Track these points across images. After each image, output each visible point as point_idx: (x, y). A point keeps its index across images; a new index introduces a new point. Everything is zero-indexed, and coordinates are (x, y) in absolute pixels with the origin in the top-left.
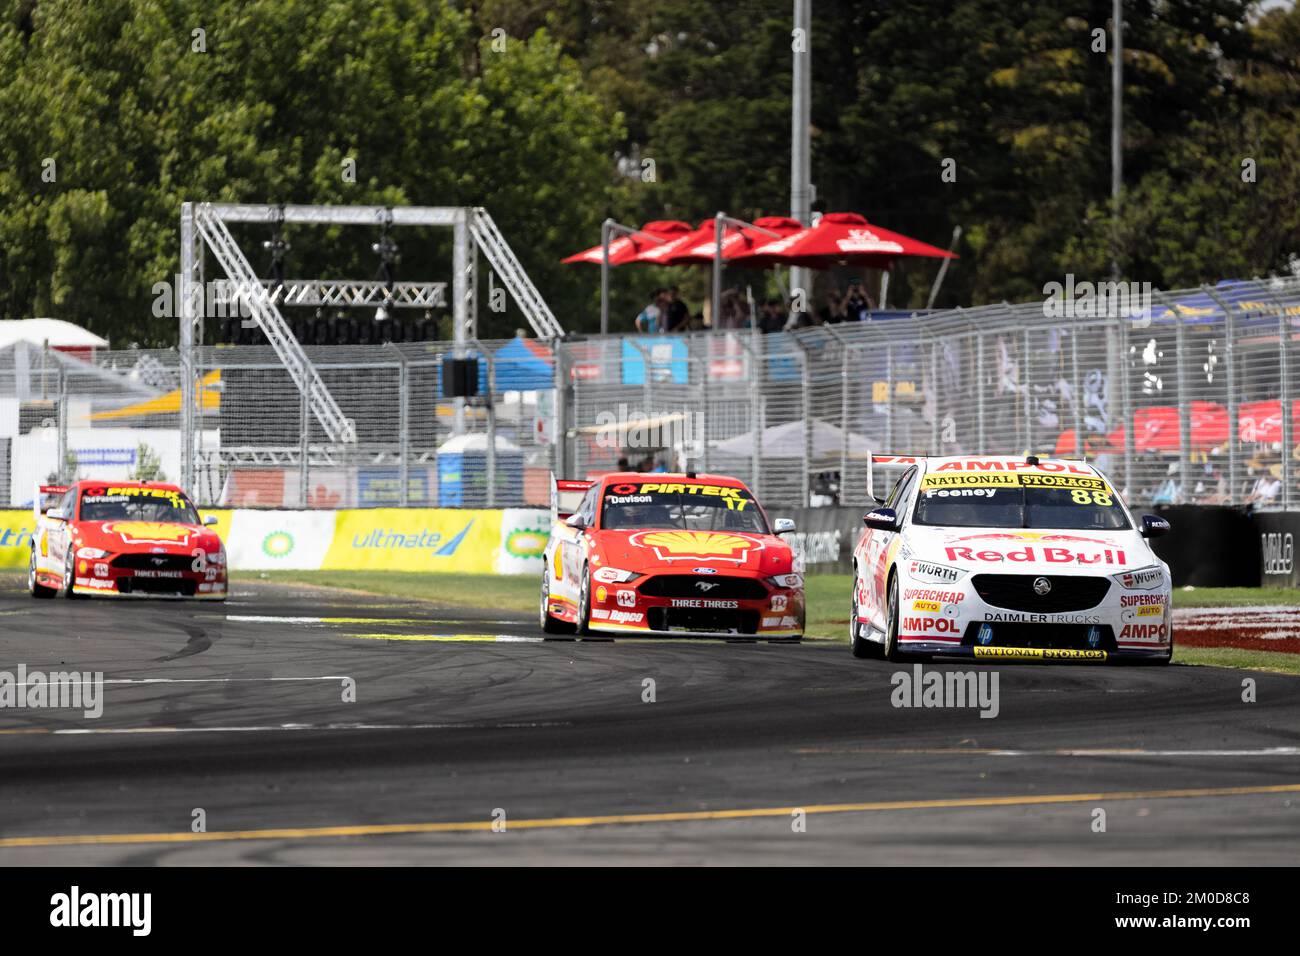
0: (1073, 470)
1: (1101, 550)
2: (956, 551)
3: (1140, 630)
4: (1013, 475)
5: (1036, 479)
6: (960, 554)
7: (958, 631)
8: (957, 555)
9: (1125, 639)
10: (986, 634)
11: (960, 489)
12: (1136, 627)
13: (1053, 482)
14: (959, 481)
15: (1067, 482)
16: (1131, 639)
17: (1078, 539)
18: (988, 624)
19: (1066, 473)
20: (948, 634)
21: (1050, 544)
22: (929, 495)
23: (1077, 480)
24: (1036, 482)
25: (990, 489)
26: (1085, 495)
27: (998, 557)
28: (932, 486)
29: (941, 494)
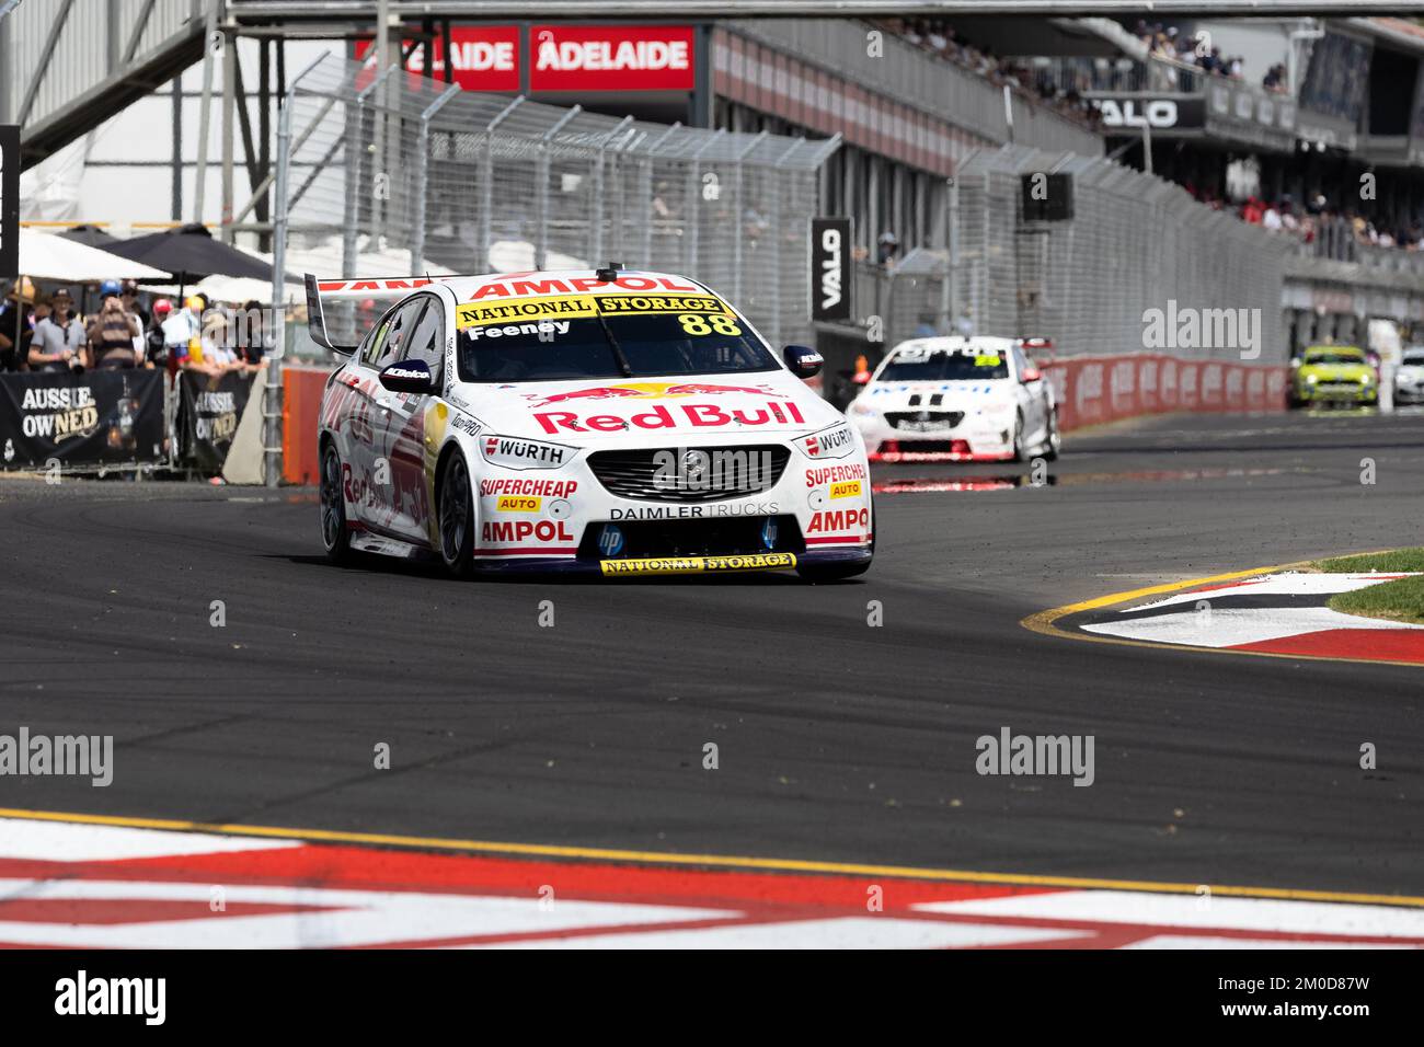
0: (668, 285)
1: (761, 402)
2: (554, 419)
3: (834, 519)
4: (588, 298)
5: (622, 301)
6: (561, 422)
7: (570, 538)
8: (557, 425)
9: (815, 534)
10: (613, 540)
11: (517, 324)
12: (829, 515)
13: (648, 305)
14: (511, 312)
15: (668, 303)
16: (823, 534)
17: (723, 389)
18: (614, 525)
19: (661, 290)
20: (555, 543)
21: (689, 400)
22: (474, 336)
23: (681, 300)
24: (624, 307)
25: (561, 321)
26: (699, 321)
27: (619, 424)
28: (474, 322)
29: (490, 333)
